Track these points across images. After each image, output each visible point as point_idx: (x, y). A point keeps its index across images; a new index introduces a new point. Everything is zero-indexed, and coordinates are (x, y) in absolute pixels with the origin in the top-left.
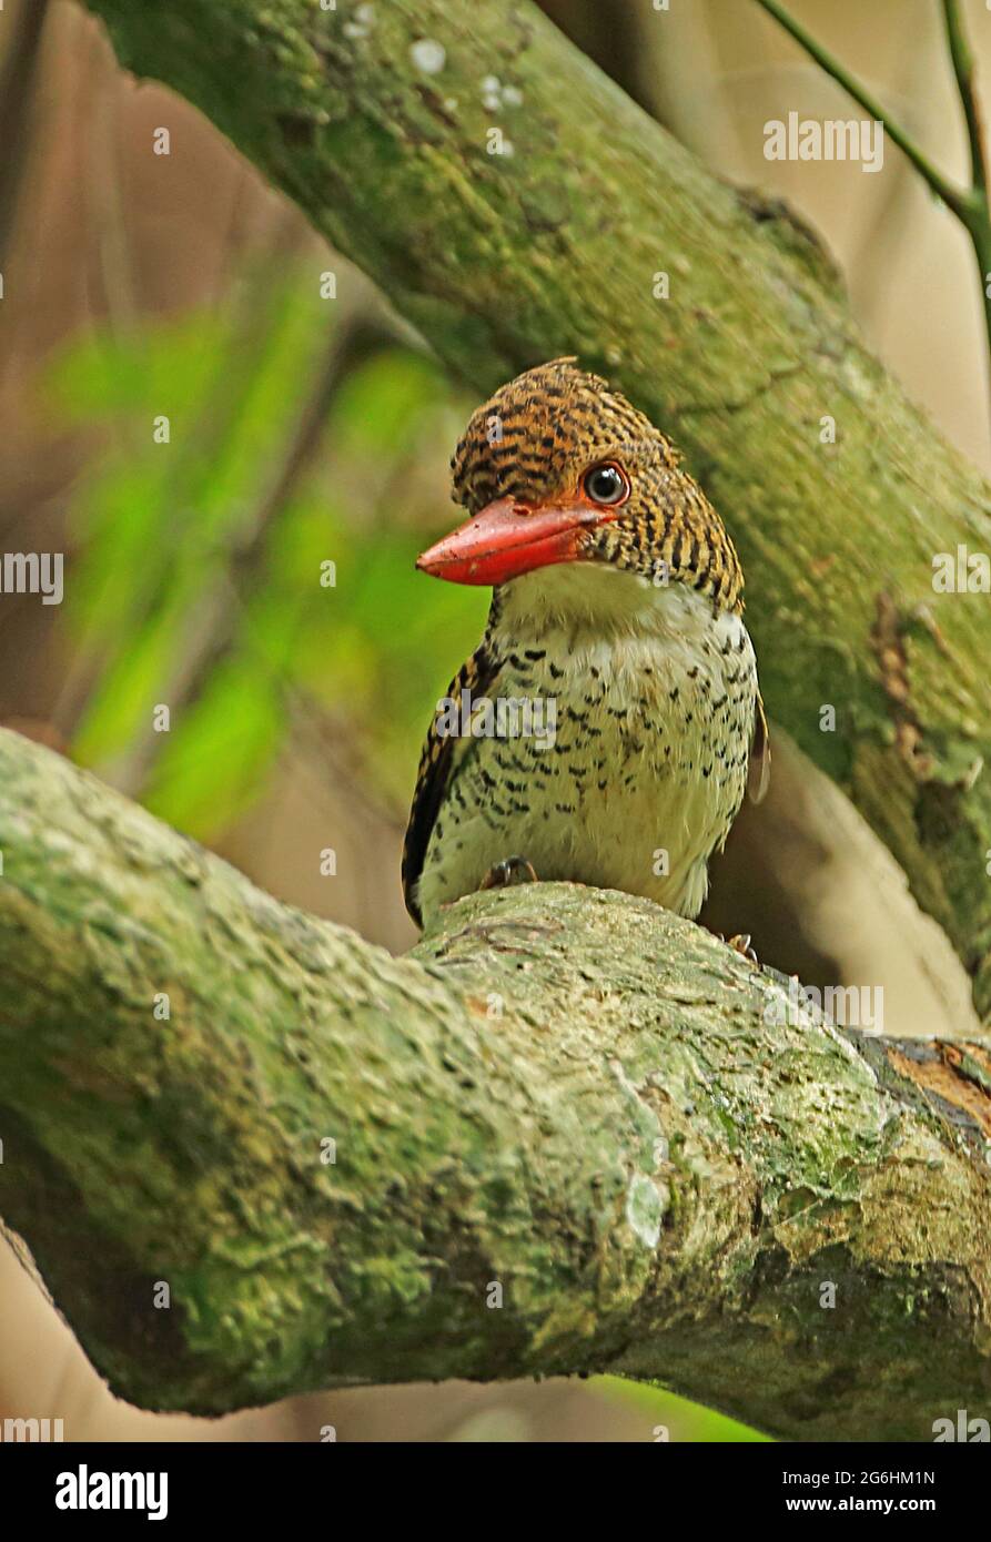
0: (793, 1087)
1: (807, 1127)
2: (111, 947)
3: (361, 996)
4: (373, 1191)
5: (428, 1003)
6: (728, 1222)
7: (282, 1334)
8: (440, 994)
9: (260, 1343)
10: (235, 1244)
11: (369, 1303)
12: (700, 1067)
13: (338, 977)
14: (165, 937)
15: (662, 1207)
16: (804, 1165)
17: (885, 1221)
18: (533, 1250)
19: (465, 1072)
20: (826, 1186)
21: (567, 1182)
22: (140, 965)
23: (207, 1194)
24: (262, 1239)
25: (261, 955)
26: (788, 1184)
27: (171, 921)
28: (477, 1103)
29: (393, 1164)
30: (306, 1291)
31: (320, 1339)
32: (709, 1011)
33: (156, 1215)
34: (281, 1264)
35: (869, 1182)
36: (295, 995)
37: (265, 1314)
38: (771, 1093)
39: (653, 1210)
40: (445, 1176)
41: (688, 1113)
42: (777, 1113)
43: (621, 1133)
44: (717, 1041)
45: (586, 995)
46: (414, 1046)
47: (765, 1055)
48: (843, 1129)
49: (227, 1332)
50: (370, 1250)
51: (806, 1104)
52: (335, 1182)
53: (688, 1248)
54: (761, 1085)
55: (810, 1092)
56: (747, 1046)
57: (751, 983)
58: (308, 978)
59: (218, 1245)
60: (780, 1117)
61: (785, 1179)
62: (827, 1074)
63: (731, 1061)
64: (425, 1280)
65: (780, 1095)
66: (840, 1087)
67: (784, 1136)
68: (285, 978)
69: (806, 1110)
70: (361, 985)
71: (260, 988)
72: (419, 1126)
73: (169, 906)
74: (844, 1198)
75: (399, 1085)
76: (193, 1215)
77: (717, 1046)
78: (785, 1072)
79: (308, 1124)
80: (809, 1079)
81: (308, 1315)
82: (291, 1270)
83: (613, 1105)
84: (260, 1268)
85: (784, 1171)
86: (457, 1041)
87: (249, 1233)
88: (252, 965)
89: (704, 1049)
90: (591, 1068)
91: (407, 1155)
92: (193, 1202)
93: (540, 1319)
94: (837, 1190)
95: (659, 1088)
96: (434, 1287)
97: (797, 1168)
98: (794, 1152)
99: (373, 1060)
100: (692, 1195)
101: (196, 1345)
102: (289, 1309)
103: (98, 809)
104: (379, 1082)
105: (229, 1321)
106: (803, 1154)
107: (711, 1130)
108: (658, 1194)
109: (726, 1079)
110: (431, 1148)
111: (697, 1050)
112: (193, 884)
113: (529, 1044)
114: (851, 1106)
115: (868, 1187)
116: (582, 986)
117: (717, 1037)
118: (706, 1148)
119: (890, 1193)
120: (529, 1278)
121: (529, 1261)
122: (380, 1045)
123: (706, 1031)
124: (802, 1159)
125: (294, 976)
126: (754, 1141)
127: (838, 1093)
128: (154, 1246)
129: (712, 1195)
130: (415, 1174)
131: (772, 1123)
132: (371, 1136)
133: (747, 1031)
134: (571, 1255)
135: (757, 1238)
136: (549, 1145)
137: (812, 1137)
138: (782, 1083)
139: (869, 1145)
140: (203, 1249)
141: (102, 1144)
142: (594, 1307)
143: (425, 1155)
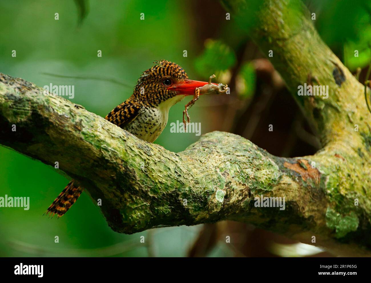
0: (260, 171)
1: (262, 178)
2: (107, 153)
3: (159, 160)
4: (159, 195)
5: (174, 161)
6: (242, 196)
7: (141, 220)
8: (177, 159)
9: (136, 222)
10: (131, 204)
11: (159, 214)
12: (239, 168)
13: (154, 157)
14: (117, 151)
15: (224, 195)
16: (261, 185)
17: (279, 194)
18: (193, 205)
19: (180, 173)
20: (265, 188)
21: (201, 192)
22: (112, 155)
23: (126, 196)
24: (137, 204)
25: (138, 153)
26: (257, 188)
27: (119, 148)
28: (181, 179)
29: (163, 190)
30: (145, 212)
31: (149, 221)
32: (243, 157)
33: (117, 199)
34: (140, 208)
35: (275, 187)
36: (145, 160)
37: (137, 216)
38: (254, 172)
39: (222, 196)
40: (173, 192)
41: (233, 177)
42: (255, 176)
43: (215, 182)
44: (244, 163)
45: (216, 155)
46: (169, 169)
47: (254, 165)
48: (269, 178)
49: (130, 219)
50: (159, 205)
51: (262, 174)
52: (151, 193)
53: (231, 201)
54: (252, 171)
55: (263, 172)
56: (250, 164)
57: (254, 152)
58: (148, 157)
59: (128, 204)
60: (256, 177)
61: (256, 187)
62: (268, 168)
63: (246, 167)
64: (170, 210)
65: (257, 172)
66: (270, 170)
67: (256, 180)
68: (143, 157)
69: (262, 175)
70: (159, 158)
71: (137, 159)
72: (169, 183)
73: (119, 145)
74: (270, 190)
75: (165, 176)
76: (123, 199)
77: (244, 164)
78: (258, 168)
79: (146, 183)
80: (263, 169)
81: (146, 217)
82: (142, 209)
83: (215, 177)
84: (136, 208)
85: (256, 186)
86: (178, 168)
87: (134, 202)
88: (136, 155)
89: (240, 165)
90: (212, 170)
91: (166, 188)
92: (124, 197)
93: (196, 216)
94: (268, 189)
95: (227, 173)
96: (172, 211)
97: (259, 185)
98: (259, 183)
99: (161, 172)
100: (232, 192)
101: (124, 222)
102: (142, 216)
103: (106, 128)
104: (161, 176)
105: (130, 218)
106: (261, 183)
107: (238, 180)
108: (224, 193)
109: (244, 170)
110: (171, 187)
111: (239, 165)
112: (125, 141)
113: (199, 166)
114: (272, 174)
115: (275, 188)
116: (216, 153)
117: (244, 162)
118: (237, 183)
119: (279, 189)
120: (192, 209)
121: (192, 206)
122: (162, 168)
123: (241, 161)
124: (260, 184)
125: (145, 157)
126: (249, 181)
127: (269, 172)
128: (117, 204)
129: (238, 192)
130: (167, 191)
131: (254, 178)
132: (159, 185)
133: (251, 161)
134: (202, 205)
135: (250, 198)
136: (197, 186)
137: (263, 180)
138: (257, 170)
139: (275, 181)
140: (126, 205)
141: (106, 186)
142: (208, 213)
143: (170, 188)
